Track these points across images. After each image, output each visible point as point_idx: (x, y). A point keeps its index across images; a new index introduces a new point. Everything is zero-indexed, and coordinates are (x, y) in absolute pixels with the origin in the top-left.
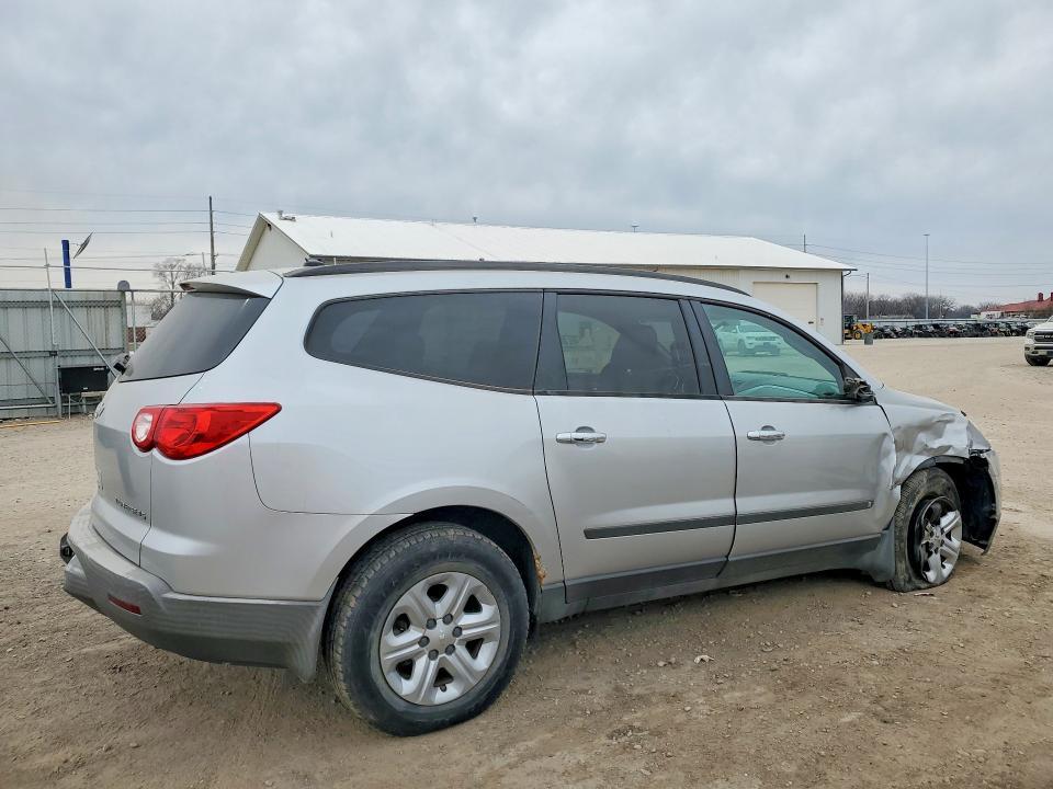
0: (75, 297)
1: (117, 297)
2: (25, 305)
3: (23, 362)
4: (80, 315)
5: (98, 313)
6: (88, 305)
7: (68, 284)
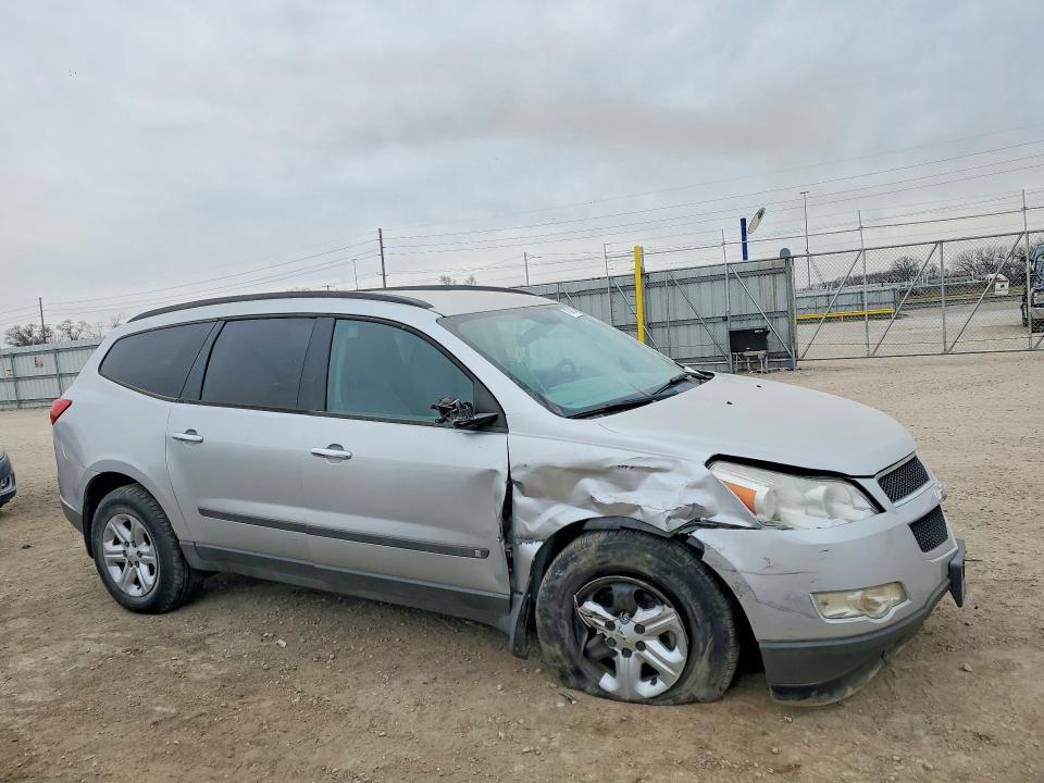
0: (750, 268)
1: (782, 264)
2: (713, 279)
3: (710, 327)
4: (753, 282)
5: (767, 280)
6: (759, 273)
7: (745, 257)
